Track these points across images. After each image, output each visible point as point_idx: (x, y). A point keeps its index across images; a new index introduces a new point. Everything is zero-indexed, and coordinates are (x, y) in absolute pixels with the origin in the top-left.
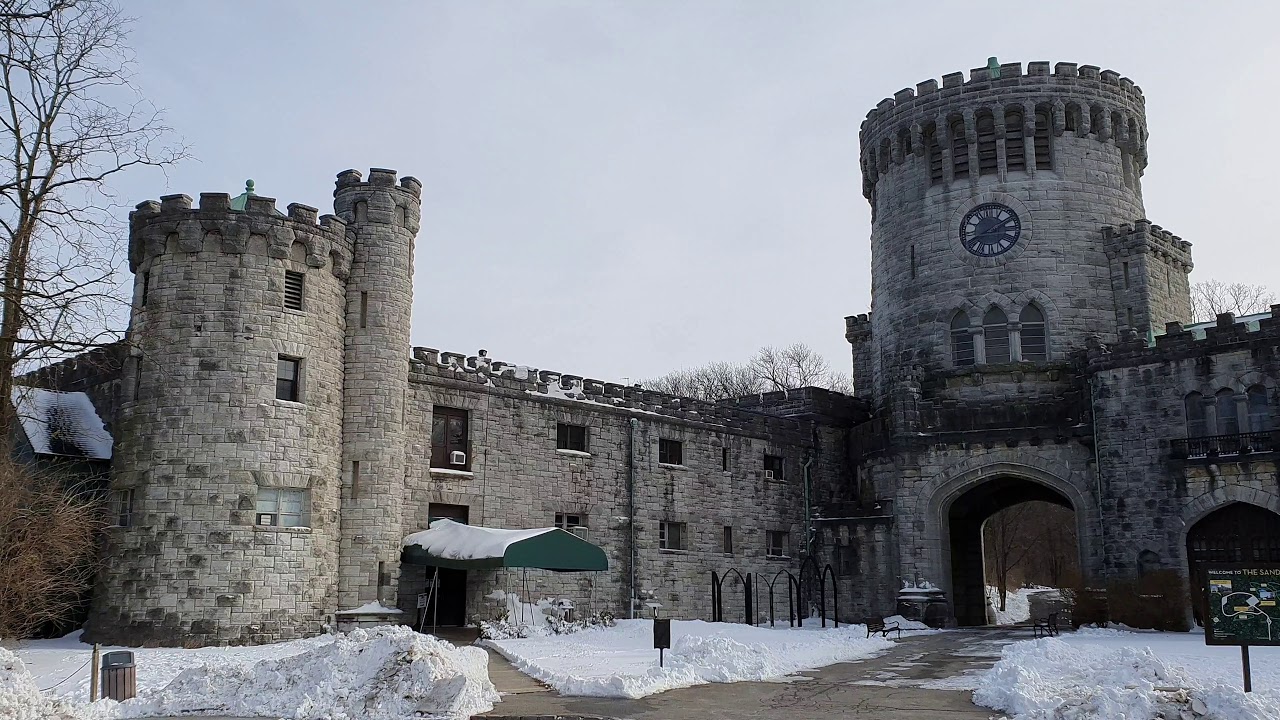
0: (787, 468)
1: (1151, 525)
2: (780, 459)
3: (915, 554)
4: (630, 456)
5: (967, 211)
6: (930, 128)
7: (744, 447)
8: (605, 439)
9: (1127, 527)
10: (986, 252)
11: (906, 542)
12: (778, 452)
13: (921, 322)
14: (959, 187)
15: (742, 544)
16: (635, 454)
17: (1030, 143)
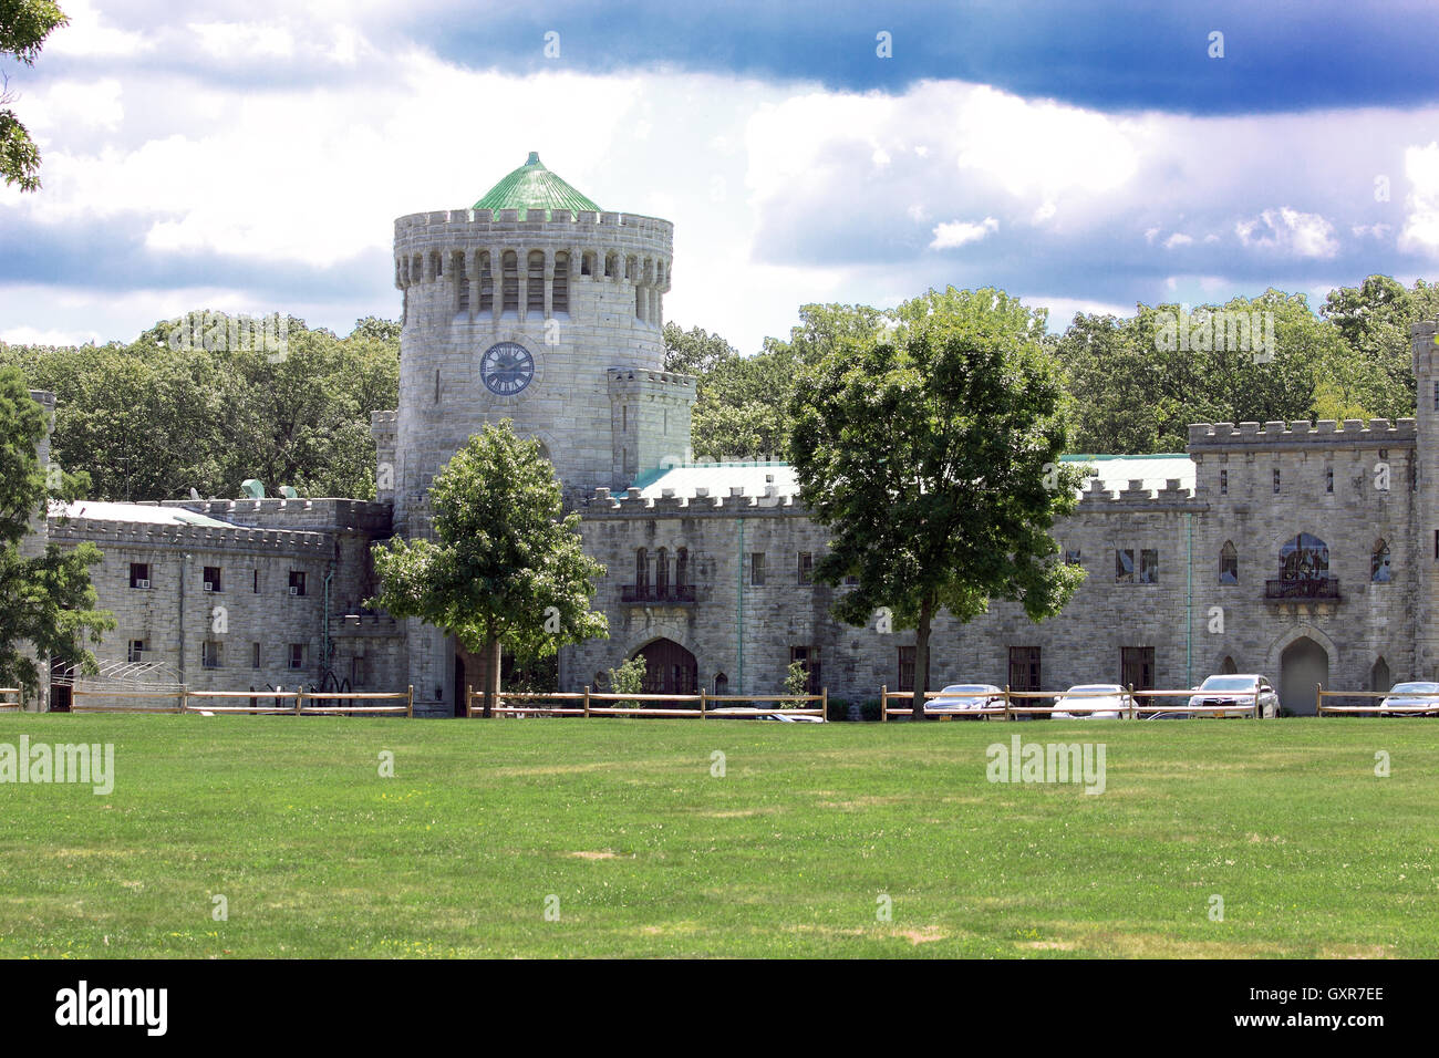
0: (309, 583)
1: (605, 652)
2: (303, 574)
3: (422, 668)
4: (181, 587)
5: (488, 348)
6: (459, 258)
7: (272, 567)
8: (164, 573)
9: (588, 653)
10: (503, 388)
11: (415, 657)
12: (302, 568)
13: (442, 448)
14: (483, 321)
15: (268, 659)
16: (185, 582)
17: (549, 286)
